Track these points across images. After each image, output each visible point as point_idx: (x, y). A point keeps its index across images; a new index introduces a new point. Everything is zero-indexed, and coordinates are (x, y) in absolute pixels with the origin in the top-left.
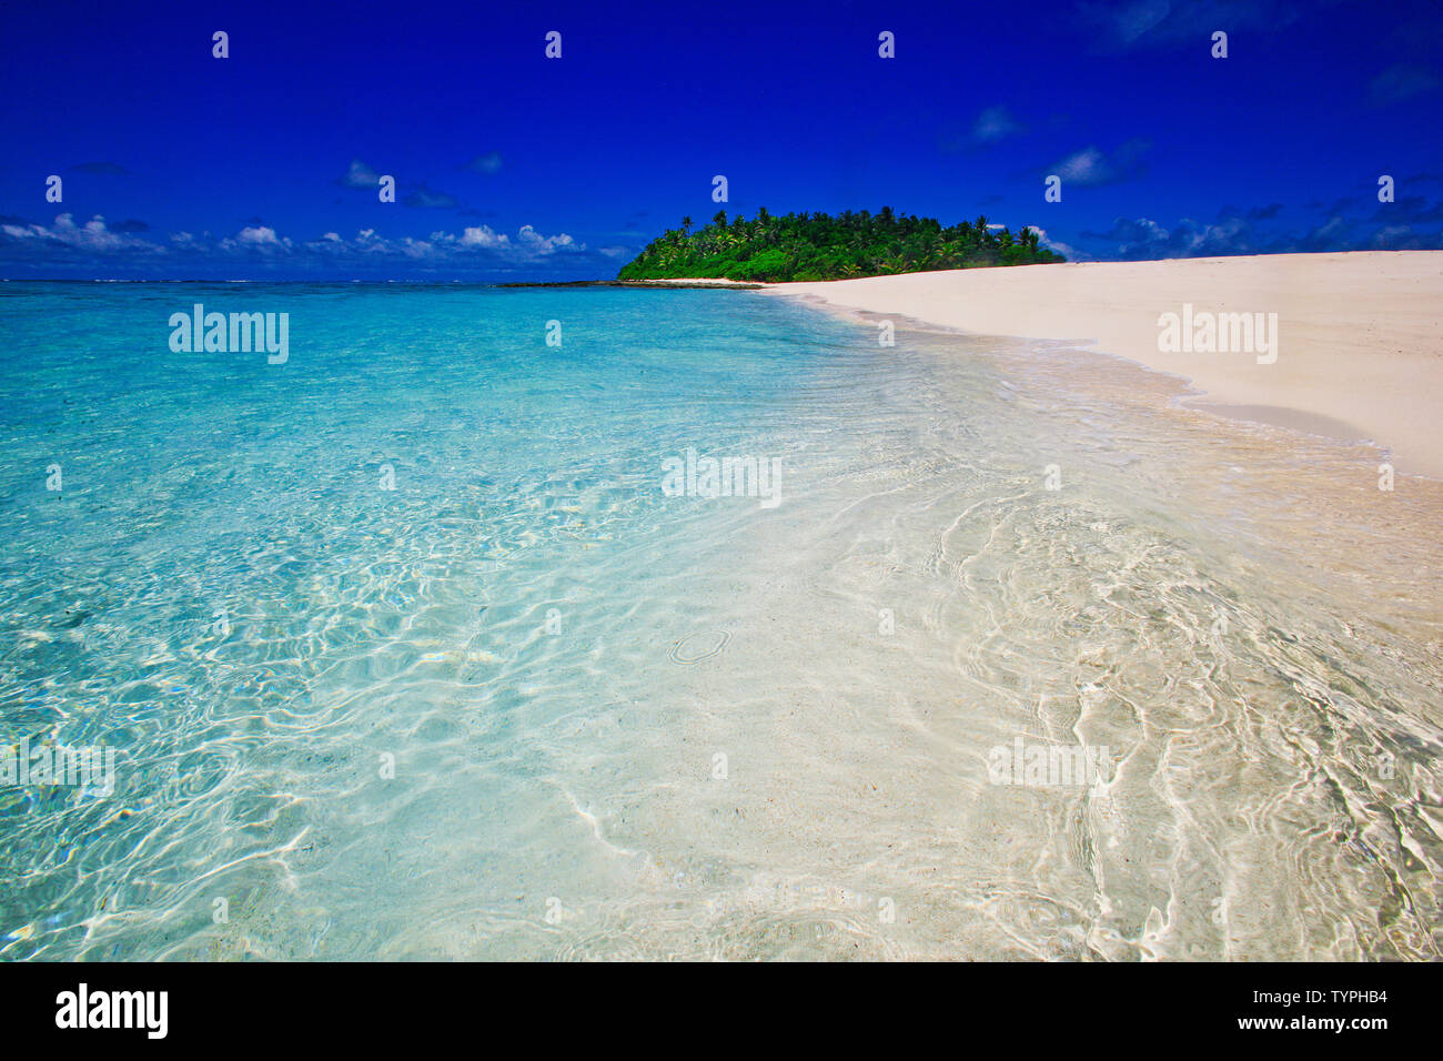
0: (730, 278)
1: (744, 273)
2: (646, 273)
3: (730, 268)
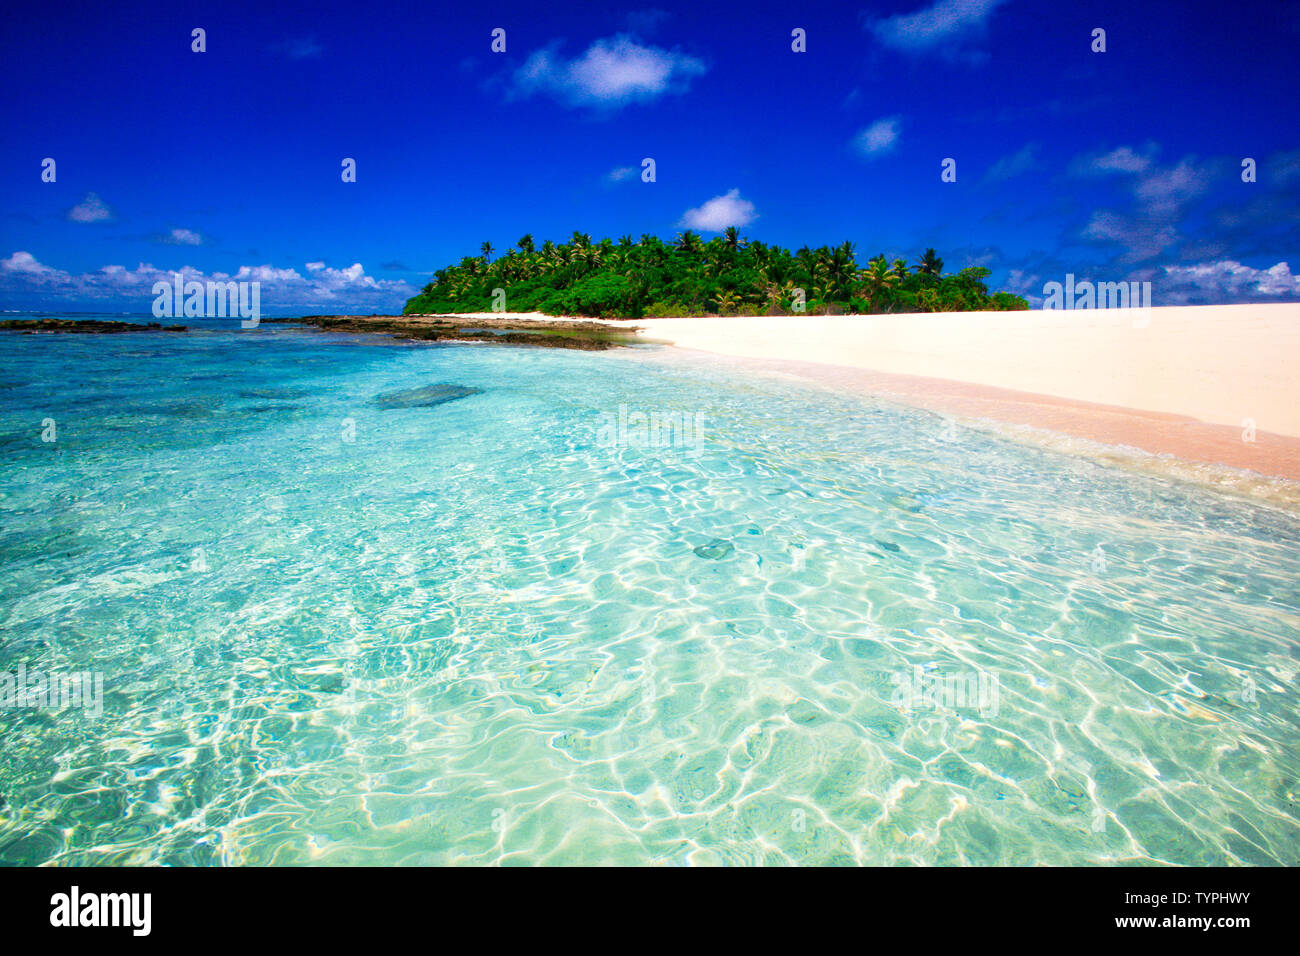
0: (547, 311)
1: (566, 305)
2: (433, 306)
3: (544, 298)
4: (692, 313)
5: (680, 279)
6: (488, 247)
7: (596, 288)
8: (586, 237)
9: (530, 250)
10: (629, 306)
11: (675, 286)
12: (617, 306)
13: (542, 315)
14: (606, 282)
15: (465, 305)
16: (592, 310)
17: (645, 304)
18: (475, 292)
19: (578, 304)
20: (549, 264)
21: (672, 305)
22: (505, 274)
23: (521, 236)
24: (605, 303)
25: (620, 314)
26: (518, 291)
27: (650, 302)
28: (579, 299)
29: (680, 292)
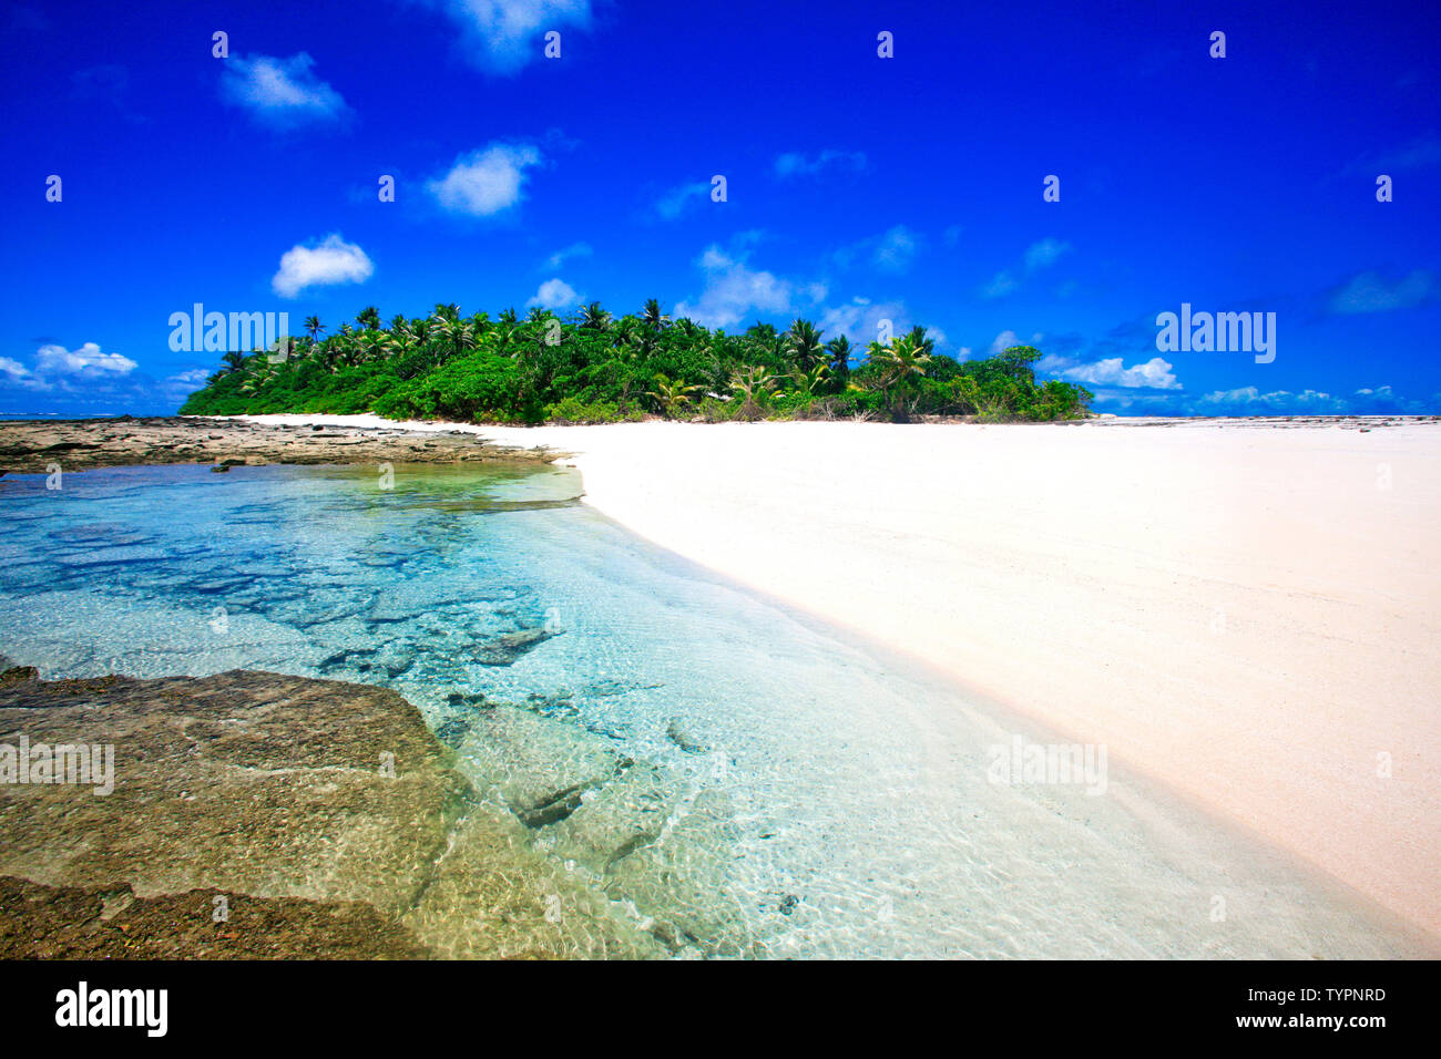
0: (387, 411)
1: (416, 402)
2: (217, 404)
3: (383, 391)
4: (623, 414)
5: (598, 362)
6: (316, 324)
7: (465, 376)
8: (452, 308)
9: (374, 326)
10: (521, 403)
11: (594, 372)
12: (499, 403)
13: (377, 418)
14: (481, 367)
15: (264, 402)
16: (459, 411)
17: (546, 401)
18: (282, 383)
19: (437, 400)
20: (395, 343)
21: (590, 401)
22: (331, 356)
23: (362, 308)
24: (481, 399)
25: (506, 416)
26: (343, 380)
27: (555, 397)
28: (438, 394)
29: (601, 381)
